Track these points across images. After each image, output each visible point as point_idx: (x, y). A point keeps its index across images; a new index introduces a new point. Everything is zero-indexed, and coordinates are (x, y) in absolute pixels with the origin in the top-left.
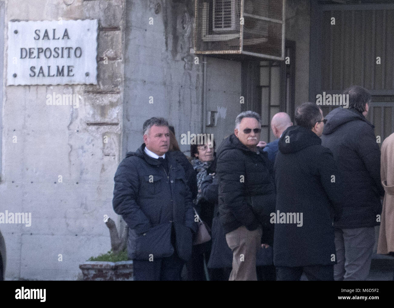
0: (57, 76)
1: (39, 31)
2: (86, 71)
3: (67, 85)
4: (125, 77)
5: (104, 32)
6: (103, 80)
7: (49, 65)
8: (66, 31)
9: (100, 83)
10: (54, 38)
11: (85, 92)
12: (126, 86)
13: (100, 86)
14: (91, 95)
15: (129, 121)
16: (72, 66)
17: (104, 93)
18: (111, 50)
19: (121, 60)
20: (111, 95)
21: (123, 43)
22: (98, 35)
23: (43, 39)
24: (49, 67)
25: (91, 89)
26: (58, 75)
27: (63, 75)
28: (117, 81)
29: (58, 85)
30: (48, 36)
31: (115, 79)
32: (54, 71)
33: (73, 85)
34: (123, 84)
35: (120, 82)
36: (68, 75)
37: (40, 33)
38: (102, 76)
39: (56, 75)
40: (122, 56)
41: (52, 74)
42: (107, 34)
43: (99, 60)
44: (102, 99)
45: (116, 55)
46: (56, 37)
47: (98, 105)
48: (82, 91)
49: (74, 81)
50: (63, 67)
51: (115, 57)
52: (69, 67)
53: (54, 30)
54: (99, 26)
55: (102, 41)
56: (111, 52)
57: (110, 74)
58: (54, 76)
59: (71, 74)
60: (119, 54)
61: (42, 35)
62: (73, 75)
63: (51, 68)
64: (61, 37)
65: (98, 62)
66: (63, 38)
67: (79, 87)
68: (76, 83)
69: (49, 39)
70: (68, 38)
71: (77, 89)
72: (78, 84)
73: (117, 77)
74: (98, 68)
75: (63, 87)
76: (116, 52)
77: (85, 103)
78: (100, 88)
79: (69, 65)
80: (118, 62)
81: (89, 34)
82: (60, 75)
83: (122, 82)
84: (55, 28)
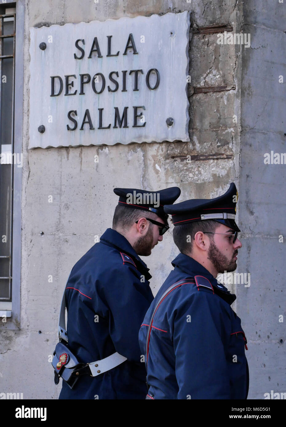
0: (115, 127)
1: (83, 41)
2: (167, 116)
3: (133, 143)
4: (242, 126)
5: (200, 36)
6: (200, 131)
7: (101, 107)
8: (130, 38)
9: (195, 138)
10: (109, 55)
11: (167, 157)
12: (244, 144)
13: (194, 145)
14: (178, 163)
15: (252, 213)
16: (143, 108)
17: (202, 158)
18: (214, 72)
19: (235, 92)
20: (215, 161)
21: (237, 57)
22: (190, 43)
23: (90, 57)
24: (101, 110)
25: (177, 151)
26: (117, 125)
27: (126, 126)
28: (228, 133)
29: (118, 145)
30: (98, 50)
31: (224, 130)
32: (109, 119)
33: (145, 143)
34: (239, 138)
35: (233, 134)
36: (135, 125)
37: (85, 45)
38: (197, 124)
39: (113, 125)
40: (236, 82)
41: (105, 124)
42: (206, 39)
43: (192, 92)
44: (198, 170)
45: (224, 81)
46: (113, 52)
47: (190, 183)
48: (161, 155)
49: (146, 137)
50: (126, 109)
51: (223, 85)
52: (136, 109)
53: (110, 38)
54: (191, 26)
55: (196, 54)
56: (215, 76)
57: (214, 121)
58: (109, 127)
59: (141, 121)
60: (230, 78)
61: (87, 49)
62: (144, 125)
63: (103, 112)
64: (122, 51)
65: (189, 97)
66: (125, 54)
67: (156, 147)
68: (149, 140)
69: (100, 56)
70: (135, 52)
71: (152, 151)
72: (154, 143)
73: (226, 126)
74: (190, 110)
75: (126, 149)
76: (223, 76)
77: (167, 179)
78: (194, 149)
79: (136, 105)
80: (229, 94)
81: (173, 40)
82: (120, 127)
83: (236, 134)
84: (110, 35)
